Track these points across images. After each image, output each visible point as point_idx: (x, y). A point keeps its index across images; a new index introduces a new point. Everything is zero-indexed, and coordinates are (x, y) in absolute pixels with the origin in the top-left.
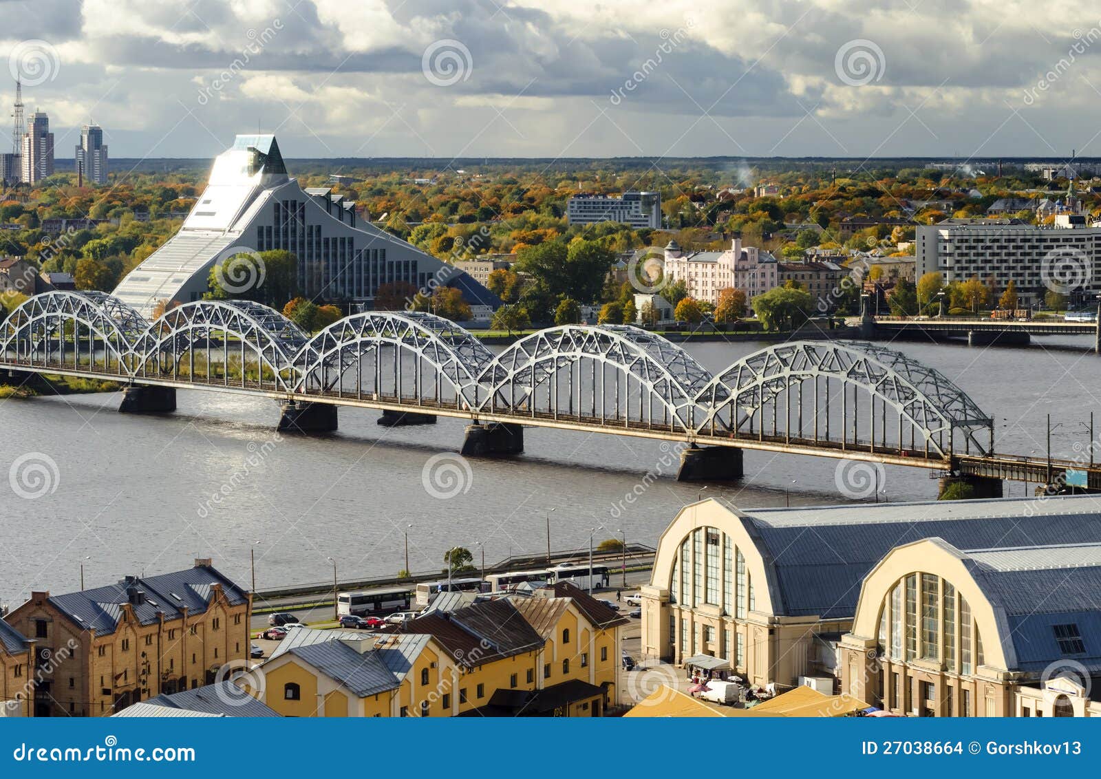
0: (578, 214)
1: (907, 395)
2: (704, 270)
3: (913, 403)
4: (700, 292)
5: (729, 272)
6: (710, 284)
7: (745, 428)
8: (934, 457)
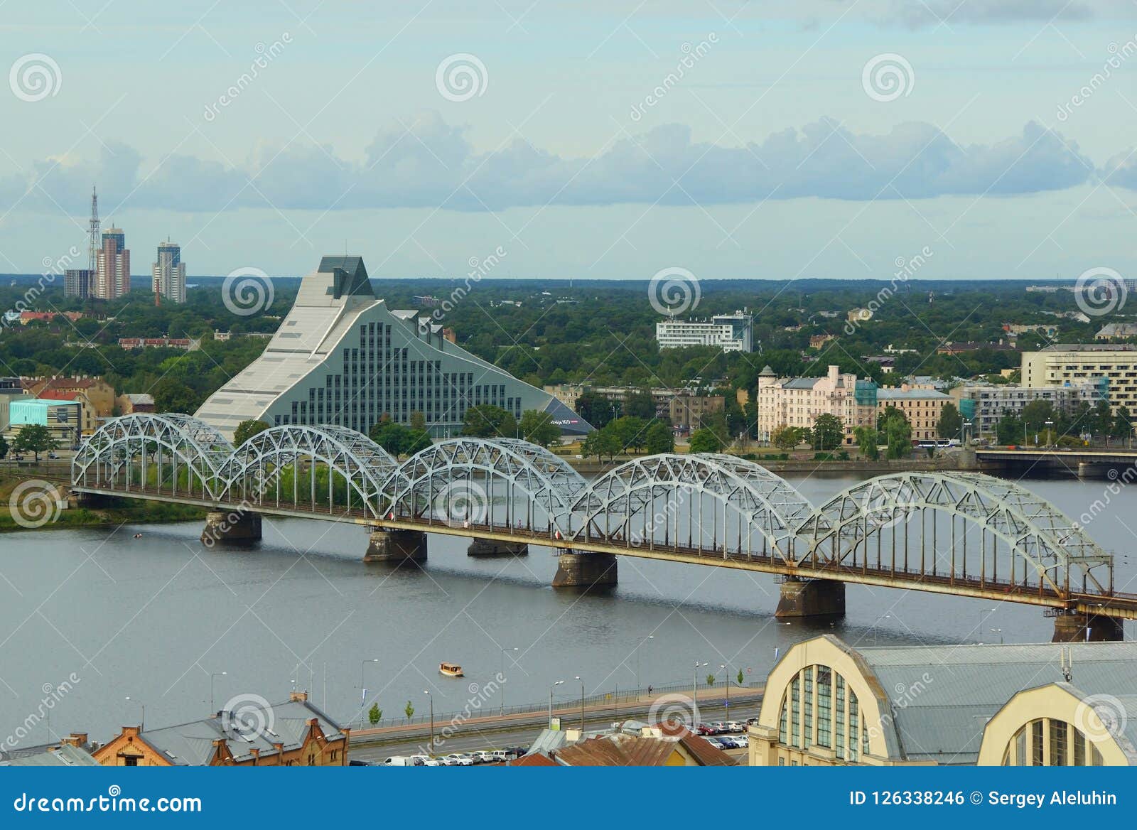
0: (667, 338)
1: (1020, 529)
2: (800, 397)
3: (1026, 538)
4: (795, 420)
5: (825, 398)
6: (805, 411)
7: (848, 561)
8: (1050, 594)
